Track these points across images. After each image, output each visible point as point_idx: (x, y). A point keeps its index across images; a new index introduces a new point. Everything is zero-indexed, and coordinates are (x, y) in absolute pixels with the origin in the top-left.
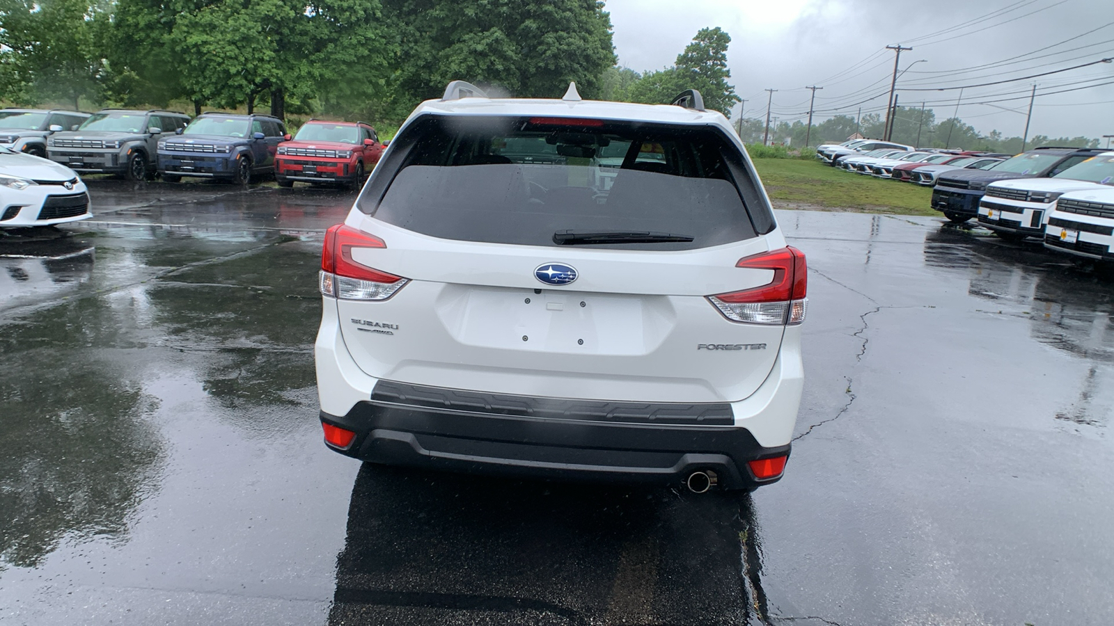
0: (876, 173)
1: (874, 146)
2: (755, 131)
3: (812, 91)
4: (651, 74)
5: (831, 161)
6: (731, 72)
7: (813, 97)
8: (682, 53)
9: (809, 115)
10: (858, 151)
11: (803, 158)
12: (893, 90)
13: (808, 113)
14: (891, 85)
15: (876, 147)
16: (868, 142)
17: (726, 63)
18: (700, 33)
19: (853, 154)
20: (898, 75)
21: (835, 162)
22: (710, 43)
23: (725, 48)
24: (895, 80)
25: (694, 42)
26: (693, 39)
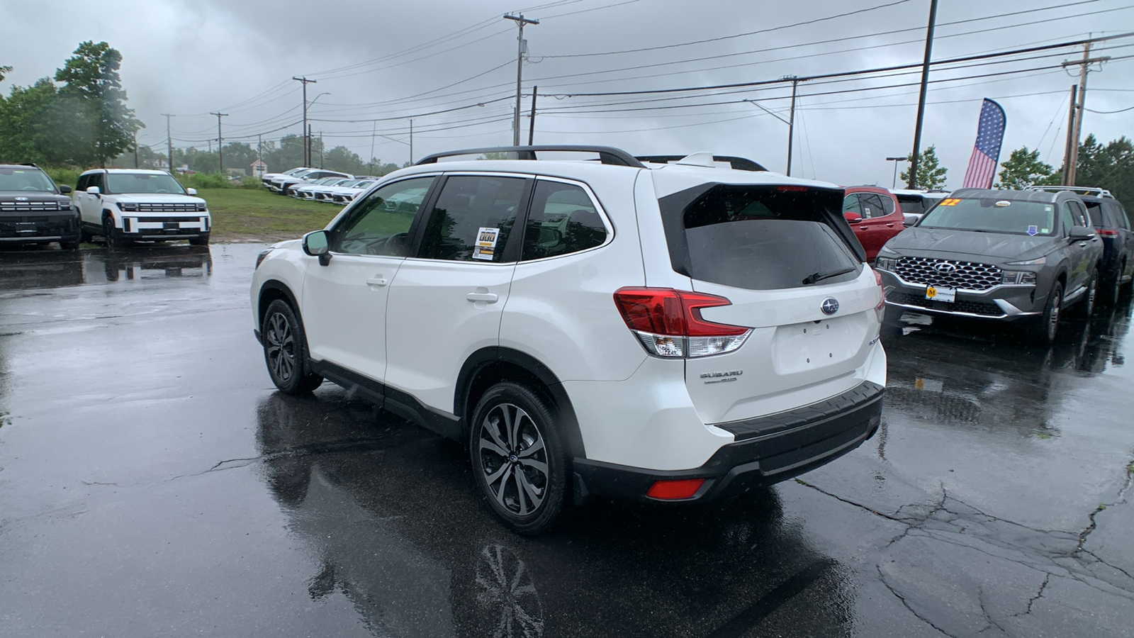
0: (338, 201)
1: (318, 175)
2: (146, 158)
3: (218, 118)
4: (23, 90)
5: (281, 190)
6: (127, 93)
7: (220, 123)
8: (63, 67)
9: (218, 142)
10: (305, 179)
11: (246, 187)
12: (305, 120)
13: (216, 140)
14: (303, 115)
15: (321, 176)
16: (312, 171)
17: (120, 83)
18: (82, 46)
19: (301, 182)
20: (307, 105)
21: (286, 190)
22: (97, 59)
23: (117, 67)
24: (305, 110)
25: (75, 56)
26: (75, 53)
